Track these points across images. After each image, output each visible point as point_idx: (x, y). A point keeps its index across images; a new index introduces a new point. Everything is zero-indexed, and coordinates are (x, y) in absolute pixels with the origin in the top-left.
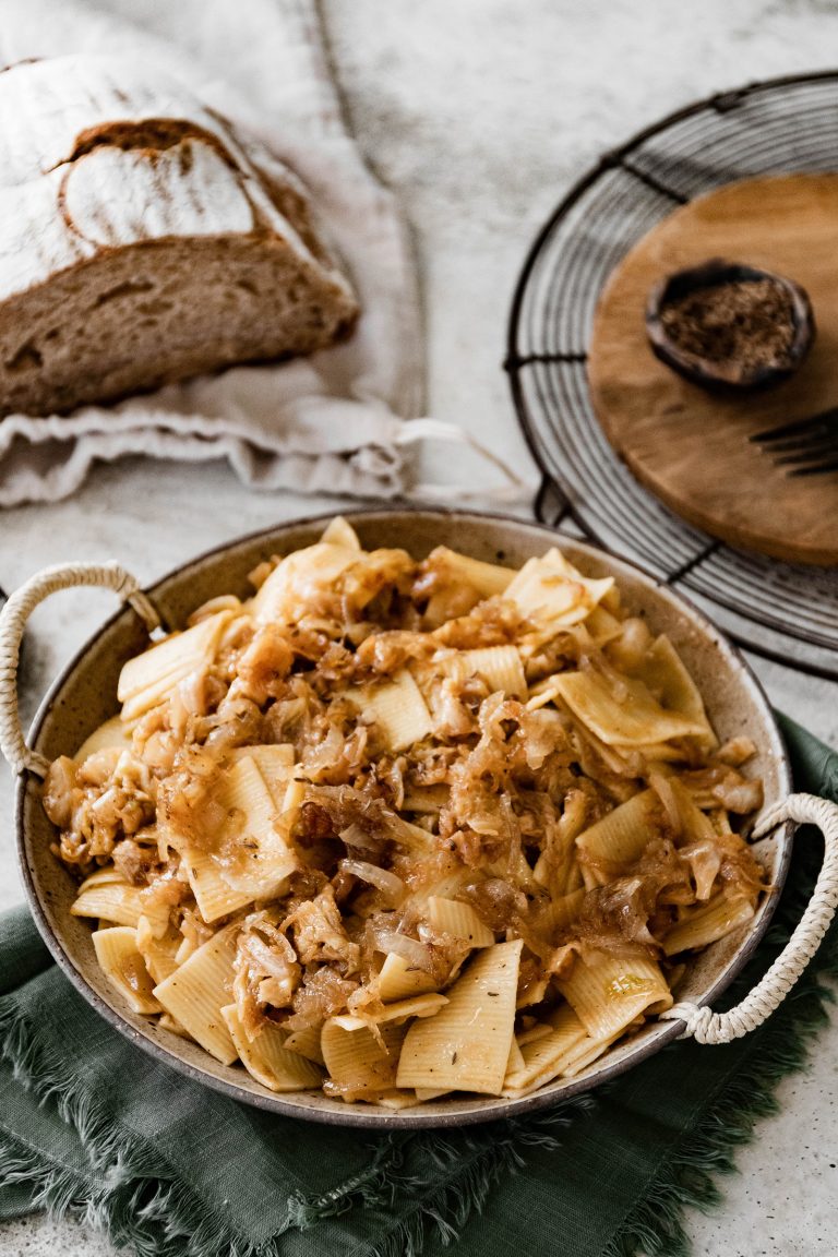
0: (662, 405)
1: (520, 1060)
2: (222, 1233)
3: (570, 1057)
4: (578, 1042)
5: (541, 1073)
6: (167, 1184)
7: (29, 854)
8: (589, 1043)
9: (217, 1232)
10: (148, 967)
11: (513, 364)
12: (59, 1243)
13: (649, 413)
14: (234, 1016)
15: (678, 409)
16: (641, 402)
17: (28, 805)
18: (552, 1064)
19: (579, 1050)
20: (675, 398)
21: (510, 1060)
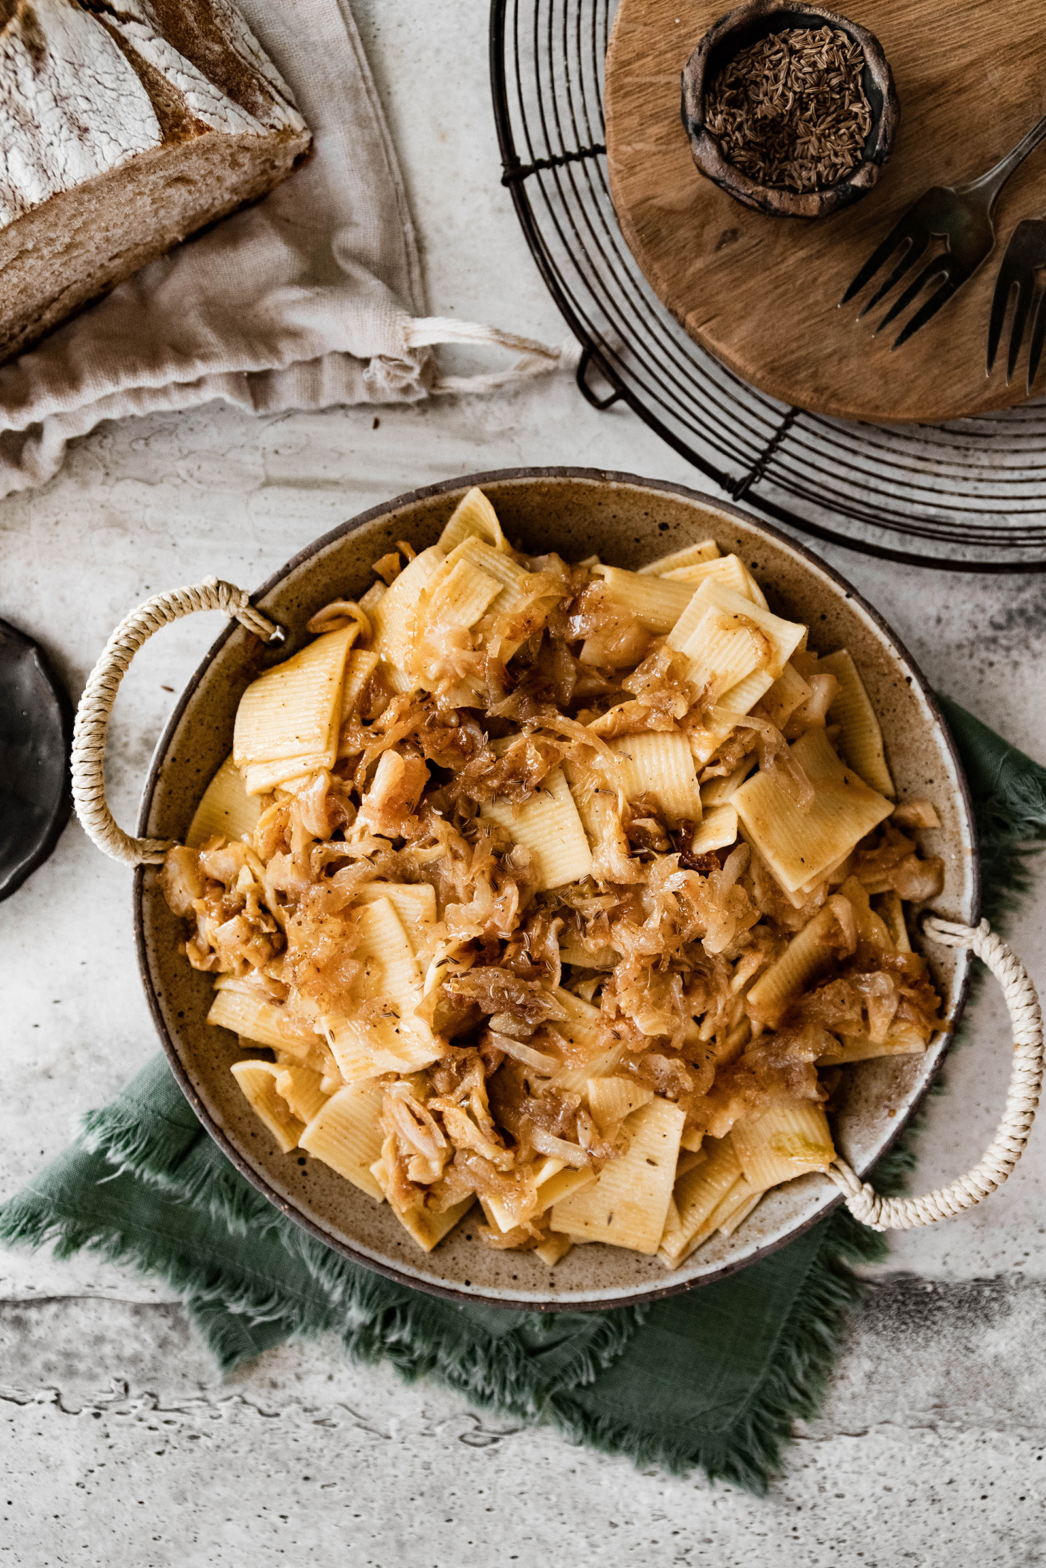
0: (712, 233)
1: (676, 1220)
2: (466, 1337)
3: (726, 1209)
4: (734, 1186)
5: (696, 1234)
6: (404, 1308)
7: (154, 972)
8: (745, 1190)
9: (460, 1337)
10: (292, 1111)
11: (514, 175)
12: (328, 1359)
13: (700, 249)
14: (384, 1173)
15: (732, 235)
16: (685, 233)
17: (147, 905)
18: (707, 1222)
19: (735, 1199)
20: (724, 219)
21: (668, 1218)
